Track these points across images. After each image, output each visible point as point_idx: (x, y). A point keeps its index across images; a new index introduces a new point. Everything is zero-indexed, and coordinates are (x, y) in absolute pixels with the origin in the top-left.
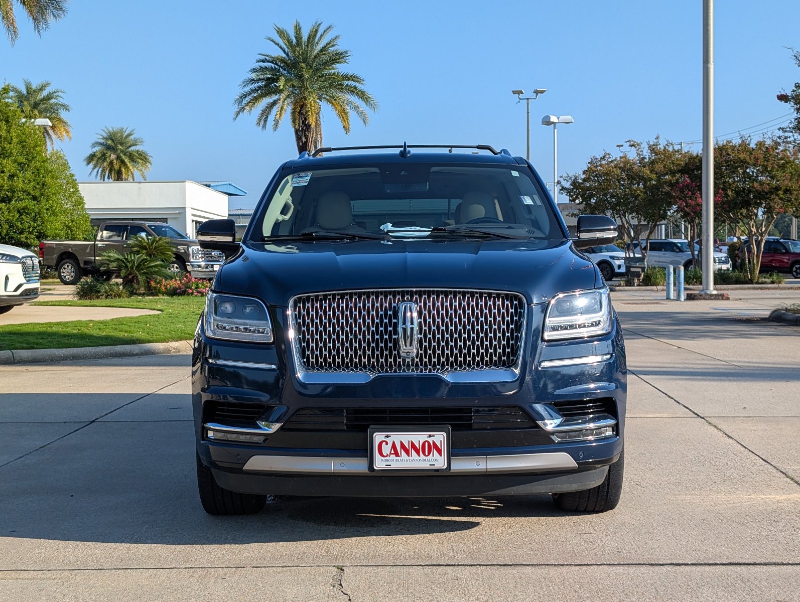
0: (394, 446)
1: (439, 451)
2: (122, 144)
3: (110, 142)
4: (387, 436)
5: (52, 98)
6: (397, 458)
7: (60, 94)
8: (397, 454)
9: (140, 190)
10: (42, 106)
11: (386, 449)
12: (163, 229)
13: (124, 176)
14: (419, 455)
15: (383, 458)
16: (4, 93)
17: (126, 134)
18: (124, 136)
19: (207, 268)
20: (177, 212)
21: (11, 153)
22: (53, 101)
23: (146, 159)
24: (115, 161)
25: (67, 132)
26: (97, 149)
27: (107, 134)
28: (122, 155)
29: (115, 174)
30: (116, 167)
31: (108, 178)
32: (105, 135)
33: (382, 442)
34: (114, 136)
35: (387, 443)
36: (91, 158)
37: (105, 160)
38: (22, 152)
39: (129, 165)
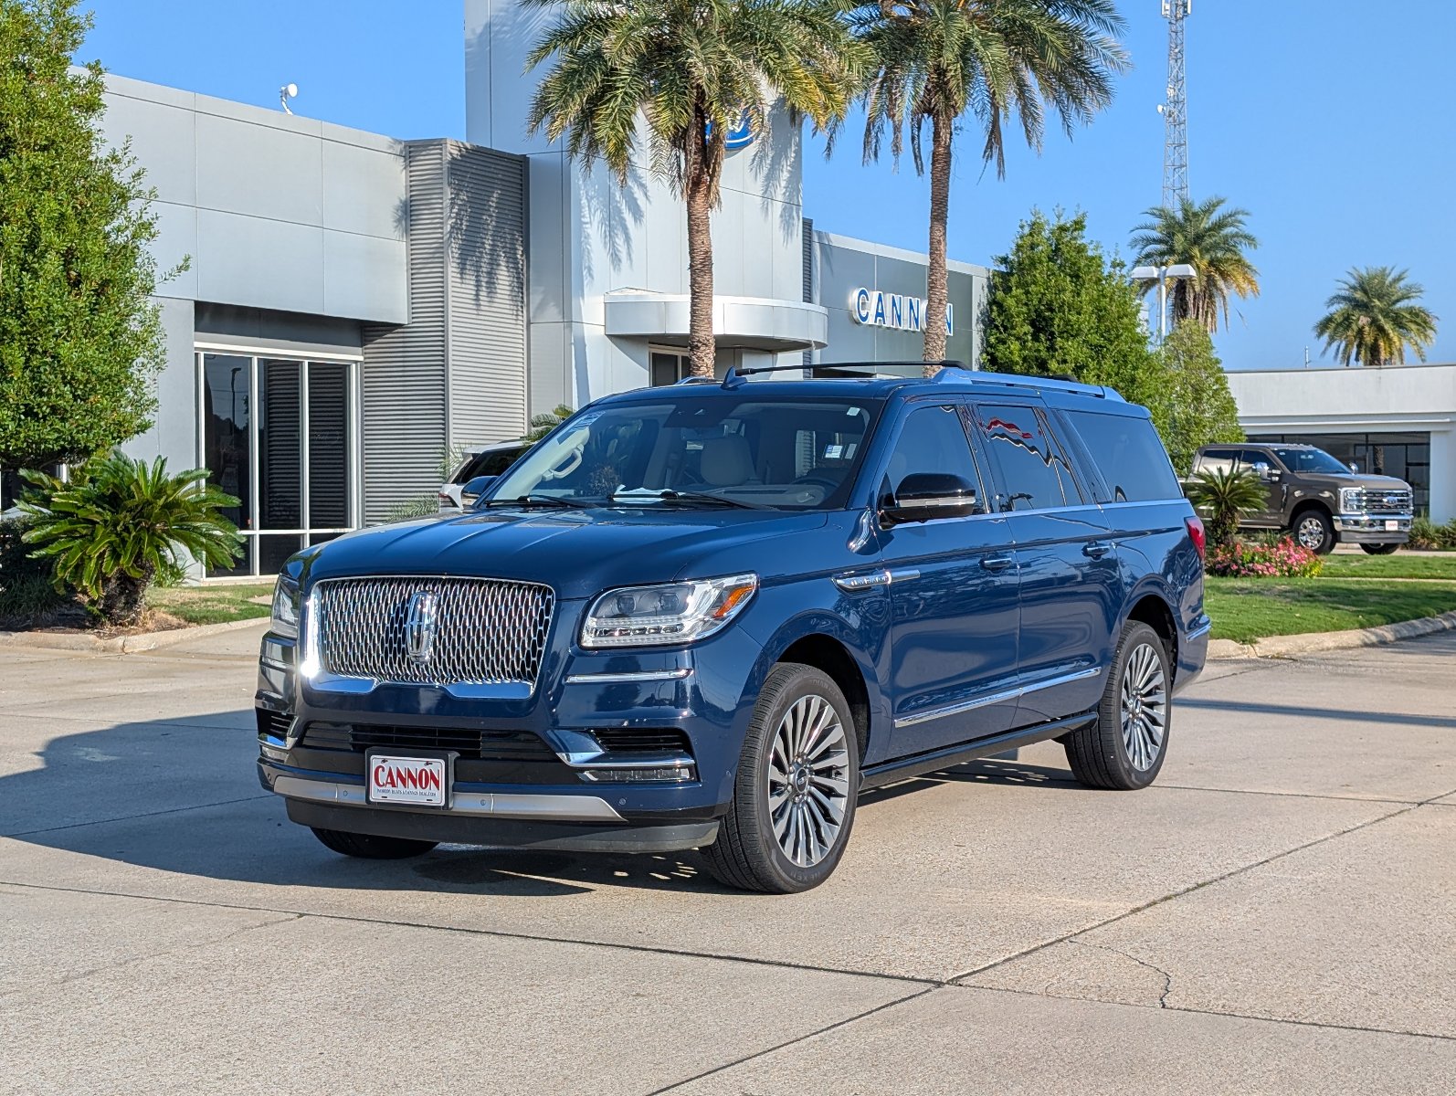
0: (390, 774)
1: (437, 783)
2: (1380, 297)
3: (1359, 295)
4: (384, 761)
5: (1226, 226)
6: (394, 789)
7: (1240, 217)
8: (394, 786)
9: (1380, 382)
10: (1208, 241)
11: (383, 777)
12: (1303, 457)
13: (1383, 356)
14: (416, 788)
15: (380, 788)
16: (1076, 229)
17: (1390, 279)
18: (1387, 282)
19: (1371, 525)
20: (1448, 420)
21: (1080, 329)
22: (1228, 230)
23: (1425, 322)
24: (1367, 328)
25: (1250, 282)
26: (1339, 308)
27: (1354, 278)
28: (1380, 317)
29: (1366, 352)
30: (1369, 339)
31: (1357, 359)
32: (1353, 282)
33: (380, 767)
34: (1368, 284)
35: (383, 770)
36: (1324, 326)
37: (1349, 327)
38: (1098, 327)
39: (1392, 335)
